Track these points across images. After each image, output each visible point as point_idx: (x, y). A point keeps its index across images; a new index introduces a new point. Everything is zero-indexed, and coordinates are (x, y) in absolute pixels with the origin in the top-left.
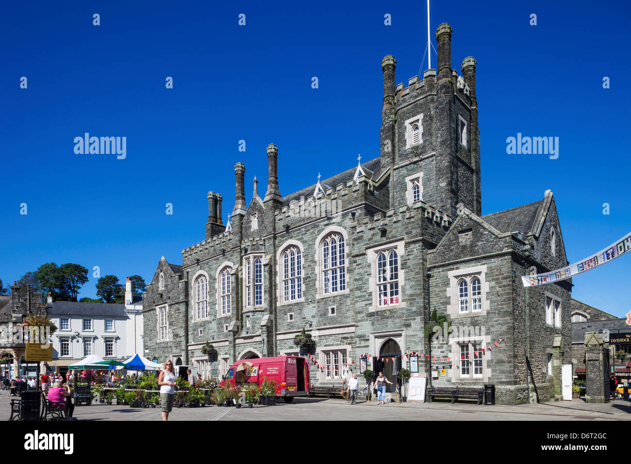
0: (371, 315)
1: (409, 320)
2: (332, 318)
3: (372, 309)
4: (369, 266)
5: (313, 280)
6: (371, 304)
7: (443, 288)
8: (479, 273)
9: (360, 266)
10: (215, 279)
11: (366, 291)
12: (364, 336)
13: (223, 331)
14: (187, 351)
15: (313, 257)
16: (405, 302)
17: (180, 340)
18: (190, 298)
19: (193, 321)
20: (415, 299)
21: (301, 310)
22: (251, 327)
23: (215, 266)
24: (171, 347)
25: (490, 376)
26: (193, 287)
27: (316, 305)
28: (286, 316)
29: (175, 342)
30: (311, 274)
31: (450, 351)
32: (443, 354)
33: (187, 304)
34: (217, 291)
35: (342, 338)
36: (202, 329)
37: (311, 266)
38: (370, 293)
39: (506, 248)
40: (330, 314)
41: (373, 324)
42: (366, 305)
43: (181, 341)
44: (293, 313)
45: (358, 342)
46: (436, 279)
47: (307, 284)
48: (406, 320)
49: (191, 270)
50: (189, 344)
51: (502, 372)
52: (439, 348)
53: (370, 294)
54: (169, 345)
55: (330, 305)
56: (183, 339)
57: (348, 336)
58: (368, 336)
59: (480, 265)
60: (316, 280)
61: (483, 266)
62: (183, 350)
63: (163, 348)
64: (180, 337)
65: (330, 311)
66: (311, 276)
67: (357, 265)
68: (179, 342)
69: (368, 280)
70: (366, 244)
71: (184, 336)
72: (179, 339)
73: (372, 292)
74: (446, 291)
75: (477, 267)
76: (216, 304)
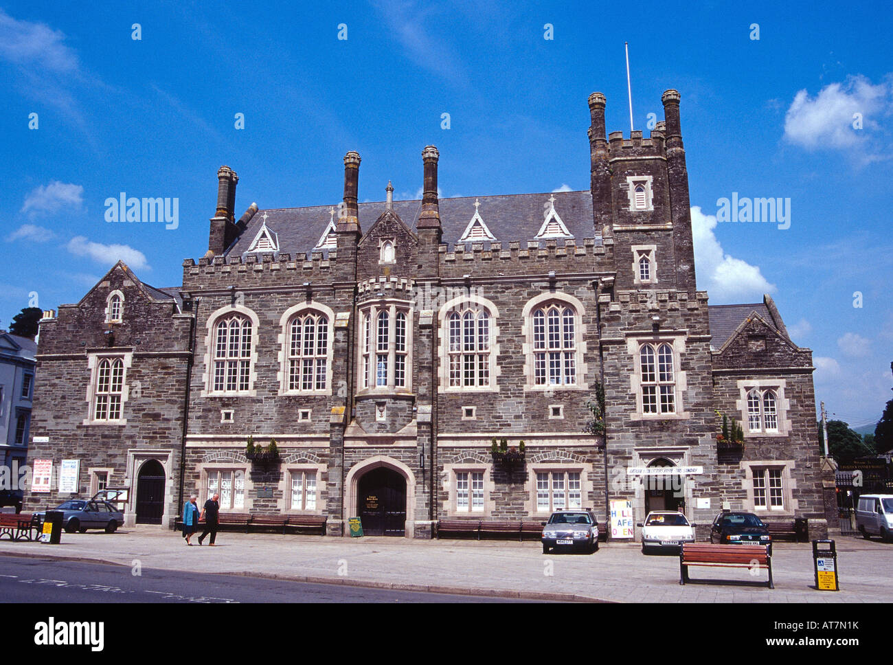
0: (636, 424)
1: (694, 435)
2: (554, 422)
3: (634, 417)
4: (631, 358)
5: (517, 362)
6: (635, 409)
7: (732, 400)
8: (776, 388)
9: (614, 357)
10: (278, 328)
11: (626, 391)
12: (624, 452)
13: (297, 421)
14: (183, 448)
15: (518, 328)
16: (688, 413)
17: (163, 426)
18: (199, 350)
19: (204, 394)
20: (703, 410)
21: (492, 404)
22: (388, 423)
23: (276, 303)
24: (131, 437)
25: (797, 508)
26: (210, 331)
27: (523, 400)
28: (459, 411)
29: (149, 429)
30: (513, 353)
31: (744, 477)
32: (734, 481)
33: (190, 359)
34: (283, 348)
35: (575, 452)
36: (232, 411)
37: (514, 341)
38: (632, 394)
39: (807, 365)
40: (551, 417)
41: (637, 437)
42: (625, 410)
43: (169, 429)
44: (474, 408)
45: (612, 460)
46: (722, 387)
47: (504, 367)
48: (690, 435)
49: (206, 299)
50: (188, 436)
51: (811, 503)
52: (728, 472)
53: (633, 397)
54: (125, 432)
55: (552, 404)
56: (176, 425)
57: (588, 450)
58: (630, 453)
59: (778, 378)
60: (524, 363)
61: (781, 380)
62: (172, 446)
63: (104, 436)
64: (168, 420)
65: (551, 411)
66: (513, 355)
67: (609, 354)
68: (160, 429)
69: (628, 377)
70: (624, 329)
71: (177, 419)
72: (159, 425)
73: (635, 394)
74: (735, 403)
75: (773, 380)
76: (277, 370)
